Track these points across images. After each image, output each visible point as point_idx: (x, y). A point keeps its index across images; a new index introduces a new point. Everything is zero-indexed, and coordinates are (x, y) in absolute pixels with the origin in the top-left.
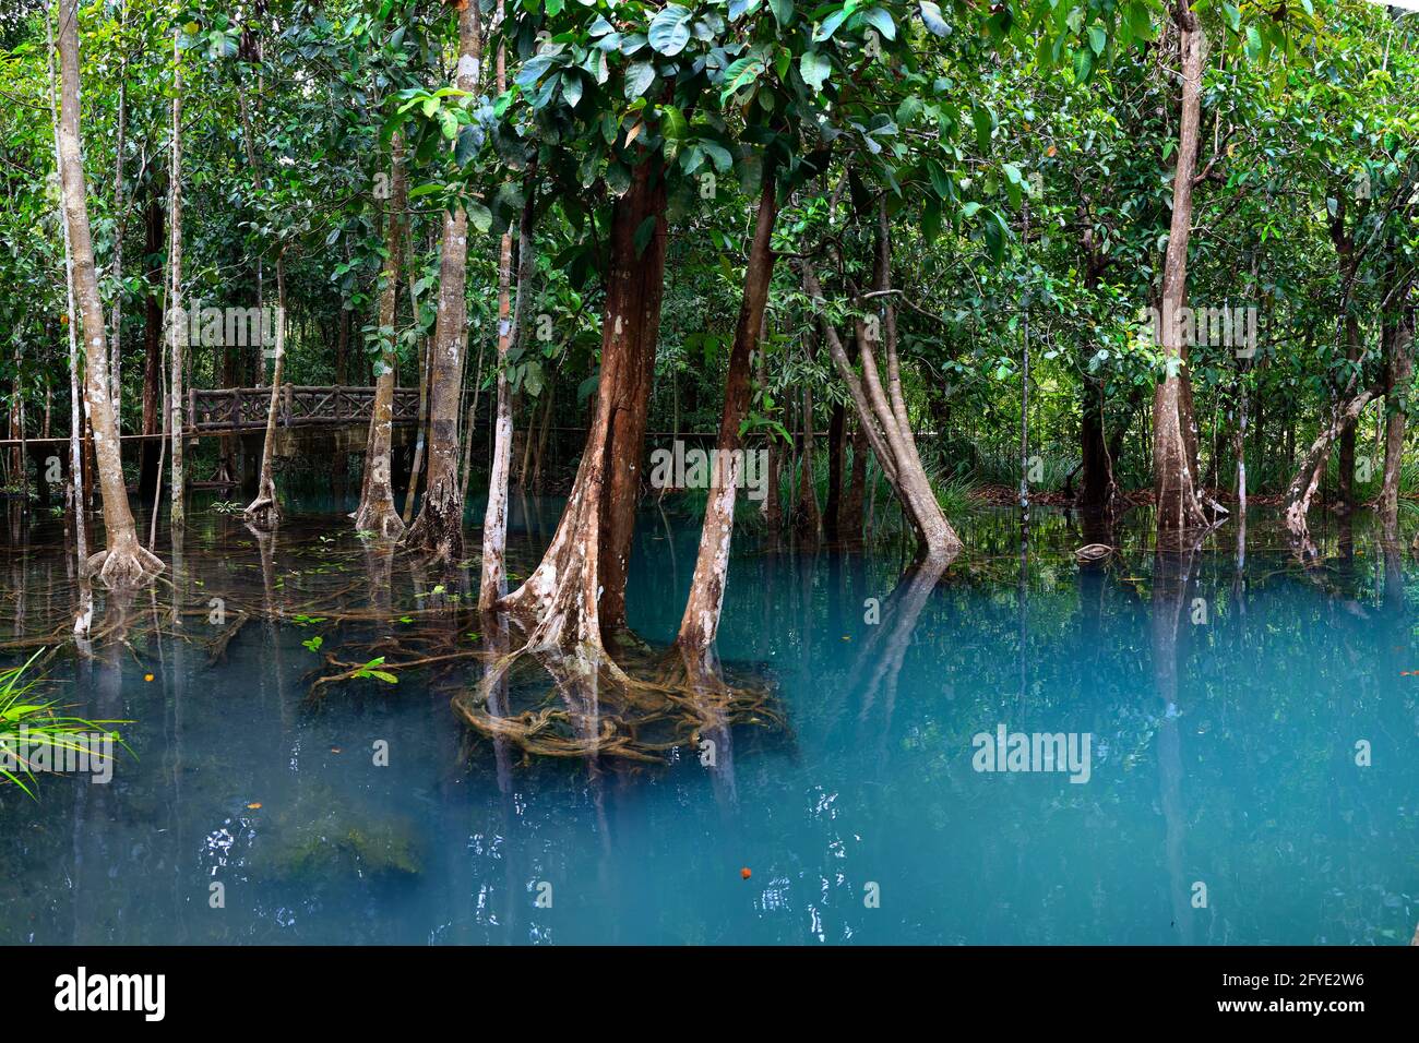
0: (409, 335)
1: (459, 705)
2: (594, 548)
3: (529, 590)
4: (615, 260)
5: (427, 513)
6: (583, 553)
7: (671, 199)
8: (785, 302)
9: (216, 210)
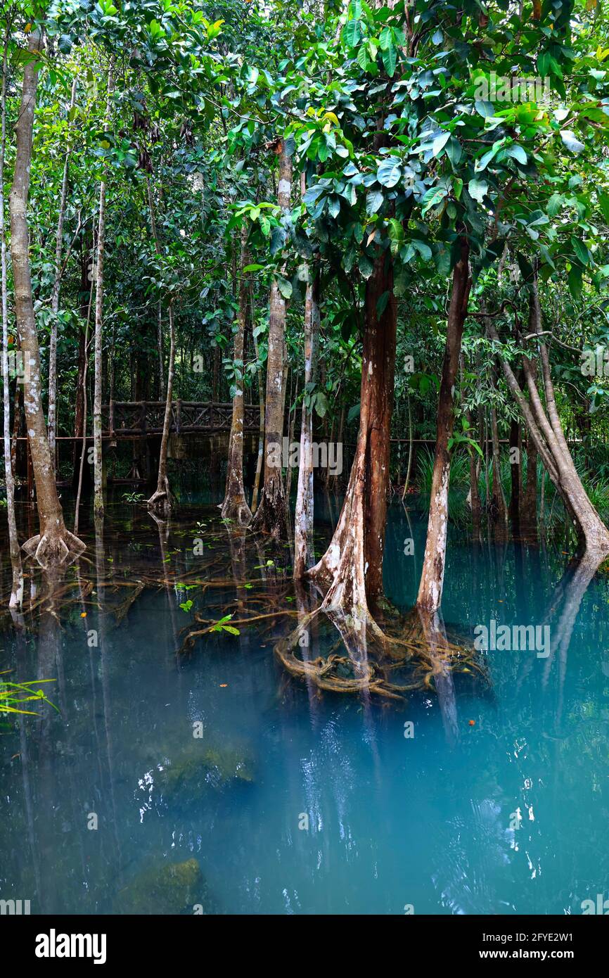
0: (252, 367)
1: (278, 651)
2: (361, 532)
3: (324, 564)
4: (367, 322)
5: (264, 504)
6: (354, 535)
7: (396, 280)
8: (474, 345)
9: (133, 264)
